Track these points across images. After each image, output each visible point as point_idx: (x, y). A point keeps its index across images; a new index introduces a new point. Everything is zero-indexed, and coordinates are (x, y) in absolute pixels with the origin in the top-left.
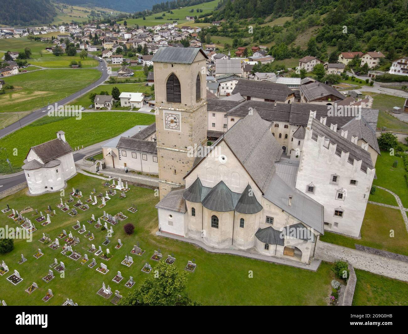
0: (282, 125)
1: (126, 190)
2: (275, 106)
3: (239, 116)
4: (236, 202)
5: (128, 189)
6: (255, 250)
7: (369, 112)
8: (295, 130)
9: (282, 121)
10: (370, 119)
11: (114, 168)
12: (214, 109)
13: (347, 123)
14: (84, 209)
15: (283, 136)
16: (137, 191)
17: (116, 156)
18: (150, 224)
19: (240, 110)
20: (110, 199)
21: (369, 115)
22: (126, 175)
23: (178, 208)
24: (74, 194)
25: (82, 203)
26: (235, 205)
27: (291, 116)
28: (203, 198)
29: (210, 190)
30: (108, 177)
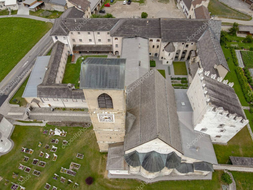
0: (155, 40)
1: (64, 135)
2: (148, 23)
3: (121, 36)
4: (165, 161)
5: (65, 133)
6: (174, 173)
7: (216, 24)
8: (166, 45)
9: (155, 37)
10: (216, 30)
11: (40, 107)
12: (98, 29)
13: (201, 35)
14: (43, 166)
15: (156, 47)
16: (72, 132)
17: (39, 101)
18: (100, 168)
19: (121, 30)
20: (57, 148)
21: (216, 26)
22: (54, 114)
23: (123, 167)
24: (25, 151)
25: (38, 160)
26: (165, 163)
27: (162, 34)
28: (141, 161)
29: (145, 155)
30: (42, 122)
